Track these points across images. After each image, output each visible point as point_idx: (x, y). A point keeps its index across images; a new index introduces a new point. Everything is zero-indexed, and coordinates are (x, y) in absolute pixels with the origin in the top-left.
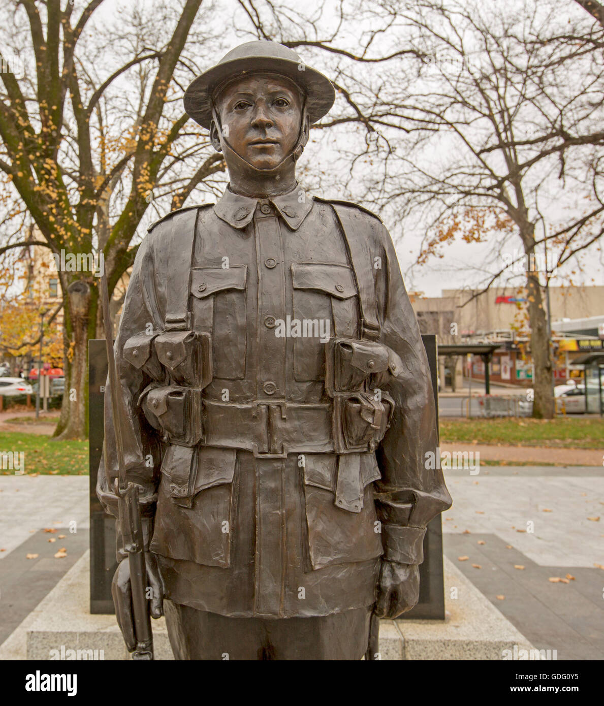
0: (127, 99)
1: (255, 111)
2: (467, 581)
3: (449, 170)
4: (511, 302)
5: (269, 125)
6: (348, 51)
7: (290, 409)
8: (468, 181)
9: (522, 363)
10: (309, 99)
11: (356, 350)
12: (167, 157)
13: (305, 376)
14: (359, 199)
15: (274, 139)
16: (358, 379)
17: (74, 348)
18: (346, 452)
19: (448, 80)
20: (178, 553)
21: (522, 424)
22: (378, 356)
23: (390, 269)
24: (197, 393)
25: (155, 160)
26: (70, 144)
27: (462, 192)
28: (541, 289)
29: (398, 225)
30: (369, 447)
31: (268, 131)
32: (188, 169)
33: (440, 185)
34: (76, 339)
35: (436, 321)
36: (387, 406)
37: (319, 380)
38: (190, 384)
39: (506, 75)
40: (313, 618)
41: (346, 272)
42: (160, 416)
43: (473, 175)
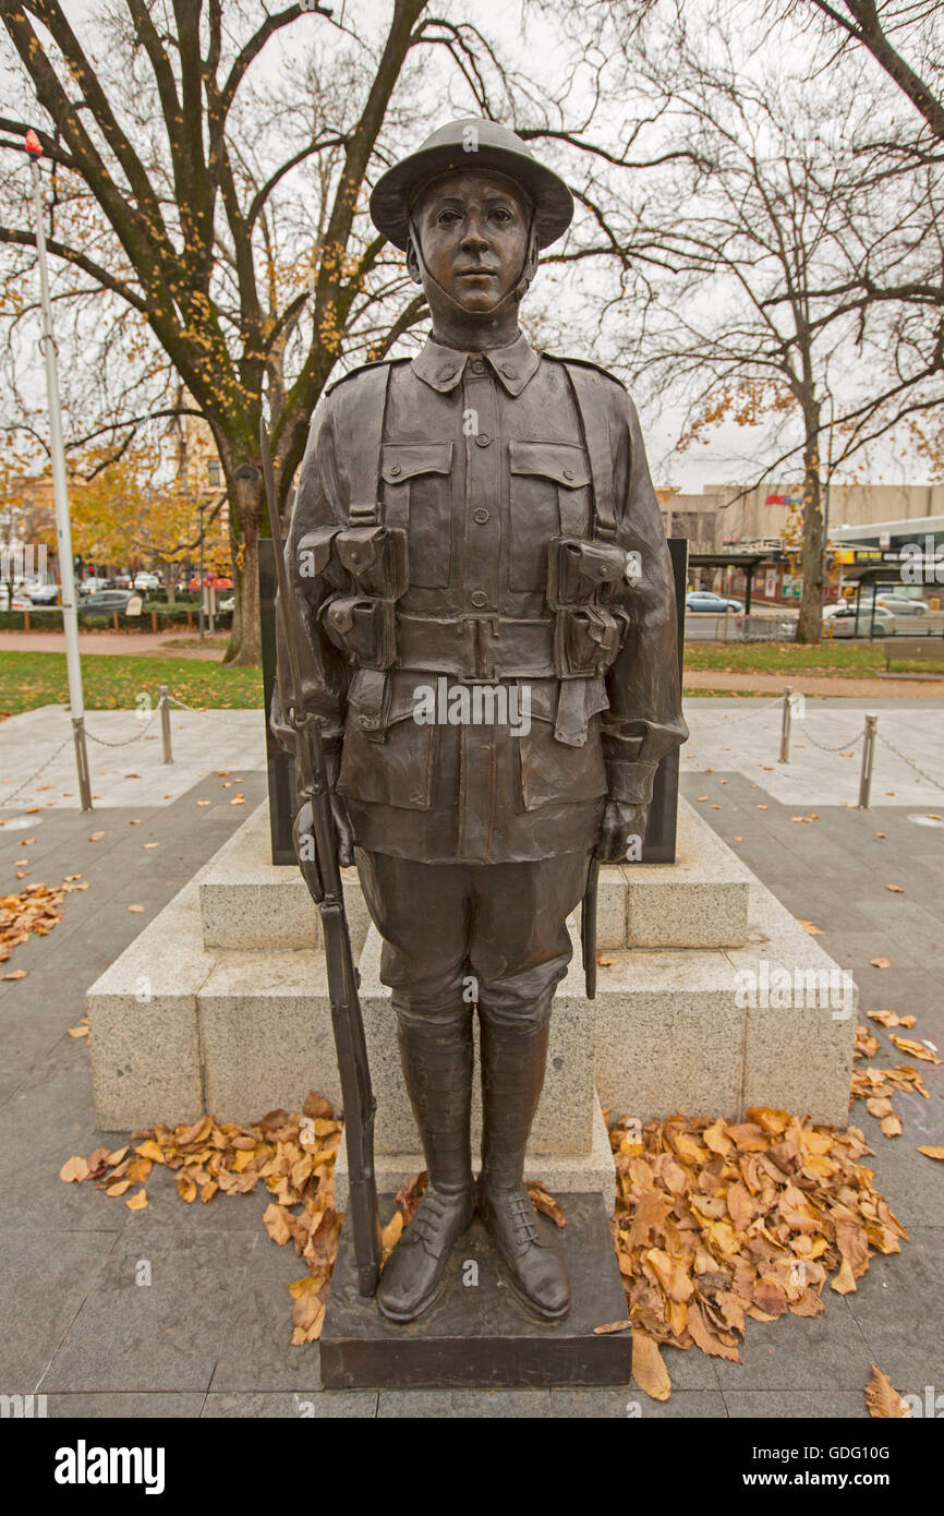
0: (302, 206)
1: (466, 227)
2: (703, 822)
3: (723, 327)
4: (784, 503)
5: (484, 248)
6: (604, 148)
7: (504, 625)
8: (747, 343)
9: (790, 577)
10: (539, 212)
11: (585, 553)
12: (360, 296)
13: (522, 585)
14: (609, 362)
15: (490, 268)
16: (587, 589)
17: (244, 553)
18: (569, 677)
19: (732, 199)
20: (371, 794)
21: (783, 649)
22: (612, 561)
23: (633, 452)
24: (390, 605)
25: (344, 298)
26: (226, 272)
27: (737, 358)
28: (821, 488)
29: (656, 398)
30: (597, 672)
31: (482, 256)
32: (387, 313)
33: (710, 347)
34: (246, 541)
35: (695, 524)
36: (620, 622)
37: (539, 590)
38: (382, 594)
39: (806, 196)
40: (524, 863)
41: (578, 454)
42: (345, 634)
43: (753, 335)
